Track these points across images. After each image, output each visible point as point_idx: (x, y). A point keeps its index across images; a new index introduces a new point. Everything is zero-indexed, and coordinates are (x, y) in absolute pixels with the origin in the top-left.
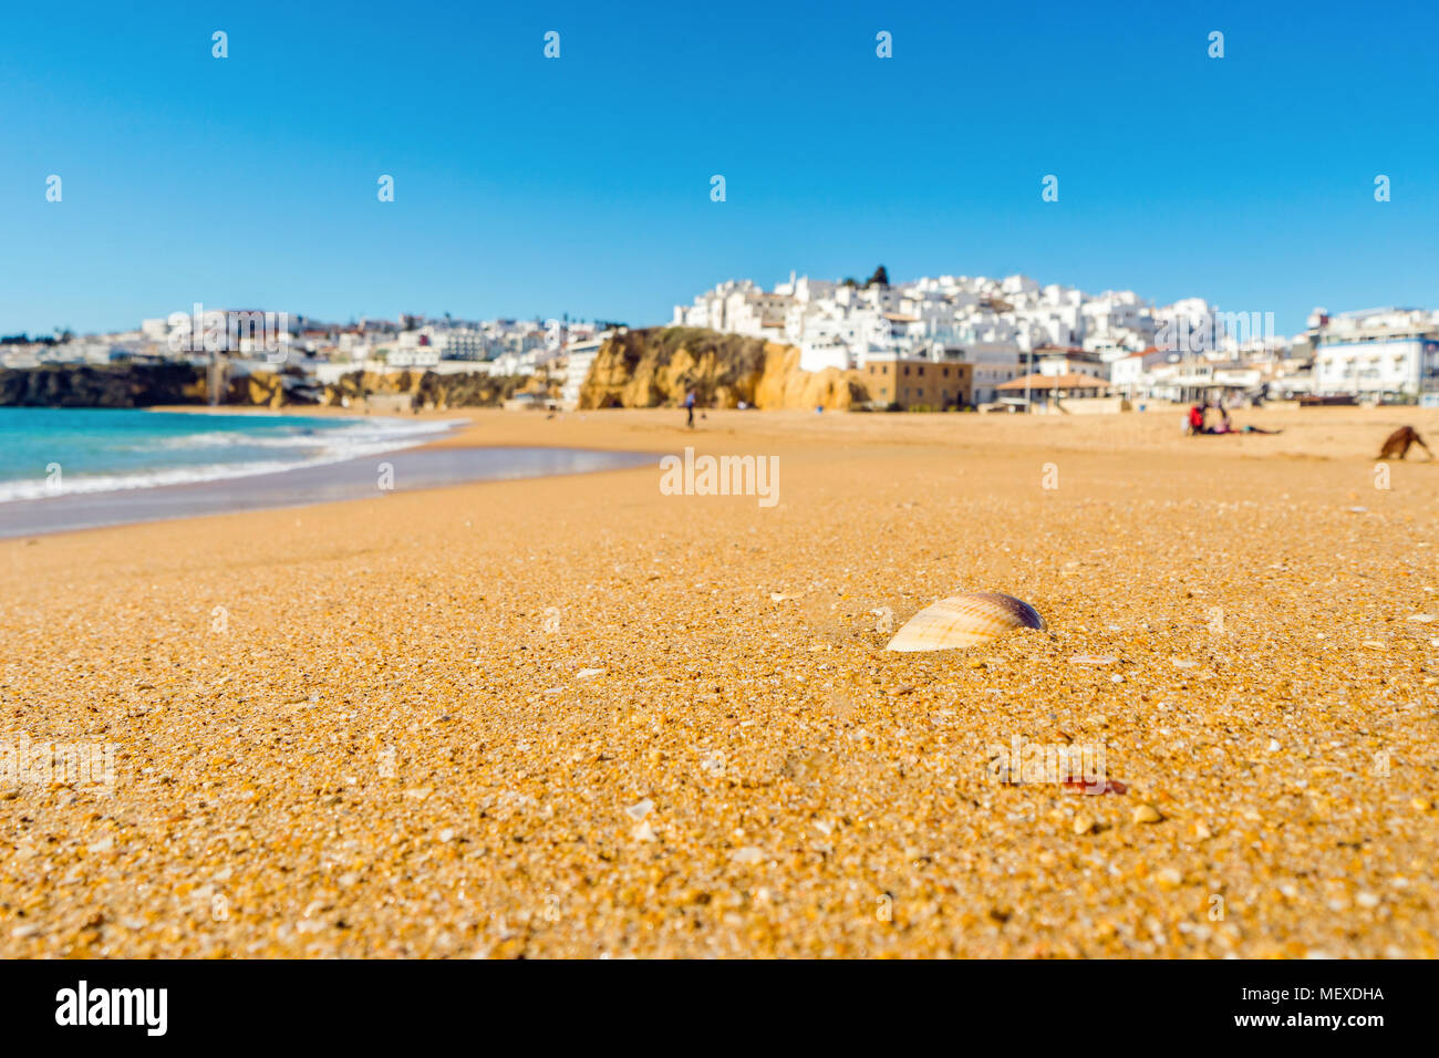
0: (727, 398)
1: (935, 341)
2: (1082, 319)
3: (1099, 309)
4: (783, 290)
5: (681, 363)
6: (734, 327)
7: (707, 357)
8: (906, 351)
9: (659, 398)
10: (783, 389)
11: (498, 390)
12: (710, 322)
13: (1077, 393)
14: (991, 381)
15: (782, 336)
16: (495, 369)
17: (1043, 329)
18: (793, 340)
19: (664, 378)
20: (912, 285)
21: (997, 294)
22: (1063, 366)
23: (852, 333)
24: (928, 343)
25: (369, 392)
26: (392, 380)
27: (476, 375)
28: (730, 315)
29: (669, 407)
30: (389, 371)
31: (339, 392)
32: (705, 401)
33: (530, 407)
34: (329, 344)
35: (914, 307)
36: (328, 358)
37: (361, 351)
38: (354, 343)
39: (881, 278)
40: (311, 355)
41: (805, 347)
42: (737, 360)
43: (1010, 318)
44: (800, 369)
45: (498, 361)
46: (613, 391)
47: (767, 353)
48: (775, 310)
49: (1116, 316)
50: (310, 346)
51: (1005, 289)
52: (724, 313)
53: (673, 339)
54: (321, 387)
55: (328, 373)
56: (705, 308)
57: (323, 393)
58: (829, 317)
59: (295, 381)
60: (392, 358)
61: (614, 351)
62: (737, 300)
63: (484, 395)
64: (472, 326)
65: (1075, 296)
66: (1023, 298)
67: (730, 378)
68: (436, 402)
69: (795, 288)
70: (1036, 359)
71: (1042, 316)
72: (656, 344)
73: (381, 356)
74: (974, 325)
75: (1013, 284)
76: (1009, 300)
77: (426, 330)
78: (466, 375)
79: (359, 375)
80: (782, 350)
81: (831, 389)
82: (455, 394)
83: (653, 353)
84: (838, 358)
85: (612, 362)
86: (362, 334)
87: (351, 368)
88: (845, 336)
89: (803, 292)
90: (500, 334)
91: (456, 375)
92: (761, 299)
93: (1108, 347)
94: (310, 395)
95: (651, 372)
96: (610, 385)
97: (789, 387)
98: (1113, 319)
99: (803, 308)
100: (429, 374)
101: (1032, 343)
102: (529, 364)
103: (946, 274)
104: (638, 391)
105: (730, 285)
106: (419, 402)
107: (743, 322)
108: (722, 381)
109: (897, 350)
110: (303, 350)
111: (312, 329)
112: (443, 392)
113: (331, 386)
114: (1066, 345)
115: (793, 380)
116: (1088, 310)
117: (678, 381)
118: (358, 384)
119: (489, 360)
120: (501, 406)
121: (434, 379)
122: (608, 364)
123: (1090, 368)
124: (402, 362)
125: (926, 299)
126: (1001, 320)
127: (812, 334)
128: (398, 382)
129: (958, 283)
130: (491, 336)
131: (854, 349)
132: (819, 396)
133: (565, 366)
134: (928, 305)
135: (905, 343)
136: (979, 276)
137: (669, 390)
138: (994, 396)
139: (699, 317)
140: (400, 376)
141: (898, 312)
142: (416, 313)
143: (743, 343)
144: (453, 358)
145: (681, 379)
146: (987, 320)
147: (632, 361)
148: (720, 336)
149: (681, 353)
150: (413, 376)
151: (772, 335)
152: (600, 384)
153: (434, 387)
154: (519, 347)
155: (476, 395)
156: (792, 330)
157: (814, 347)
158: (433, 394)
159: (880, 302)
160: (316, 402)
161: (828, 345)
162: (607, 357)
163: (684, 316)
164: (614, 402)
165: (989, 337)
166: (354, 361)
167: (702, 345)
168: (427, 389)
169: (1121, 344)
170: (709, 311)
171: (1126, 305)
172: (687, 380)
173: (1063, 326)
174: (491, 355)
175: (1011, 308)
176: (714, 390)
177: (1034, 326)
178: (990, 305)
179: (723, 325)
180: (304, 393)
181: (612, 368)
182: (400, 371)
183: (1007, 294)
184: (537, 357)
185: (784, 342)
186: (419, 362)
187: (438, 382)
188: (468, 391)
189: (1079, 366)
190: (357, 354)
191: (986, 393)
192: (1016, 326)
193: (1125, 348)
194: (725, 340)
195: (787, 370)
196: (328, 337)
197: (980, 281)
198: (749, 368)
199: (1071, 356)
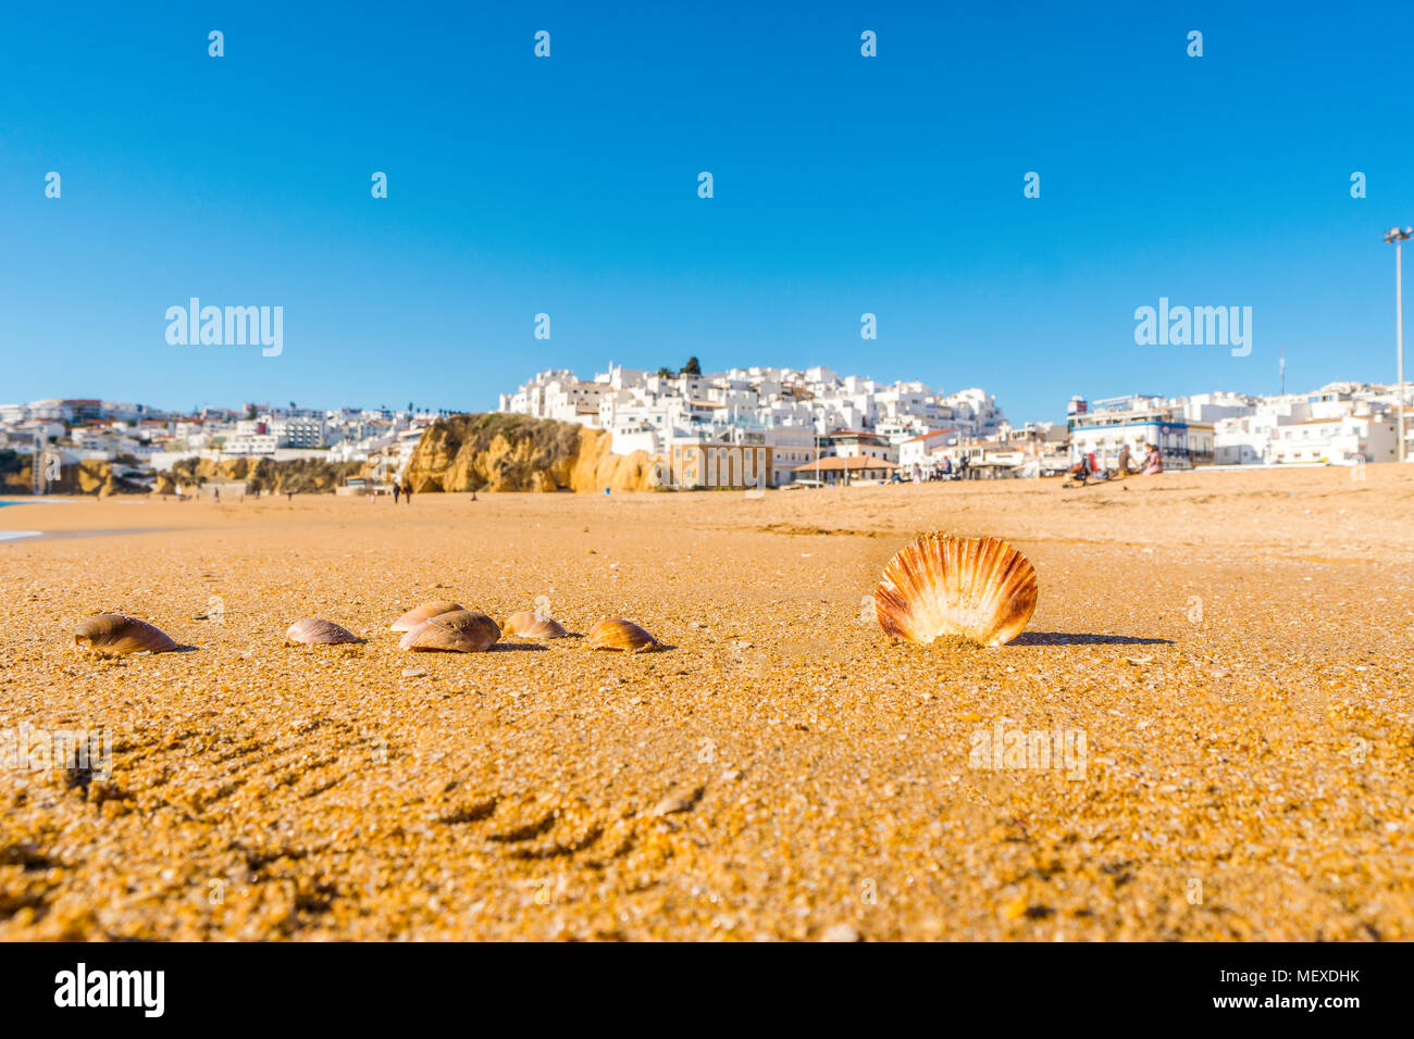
0: (542, 482)
1: (737, 426)
2: (874, 406)
3: (889, 397)
4: (601, 379)
5: (499, 448)
6: (551, 412)
7: (524, 443)
8: (710, 435)
9: (477, 482)
10: (596, 472)
11: (332, 476)
12: (530, 409)
13: (868, 473)
14: (789, 463)
15: (595, 422)
16: (331, 456)
17: (838, 415)
18: (606, 426)
19: (483, 463)
20: (722, 375)
21: (799, 383)
22: (855, 449)
23: (659, 419)
24: (730, 428)
25: (204, 480)
26: (228, 468)
27: (314, 461)
28: (548, 402)
29: (486, 491)
30: (224, 458)
31: (172, 479)
32: (521, 484)
33: (362, 493)
34: (166, 432)
35: (720, 395)
36: (163, 446)
37: (196, 440)
38: (190, 432)
39: (693, 369)
40: (145, 443)
41: (615, 432)
42: (552, 444)
43: (808, 404)
44: (611, 453)
45: (334, 449)
46: (434, 476)
47: (581, 438)
48: (590, 398)
49: (903, 404)
50: (146, 434)
51: (807, 379)
52: (542, 401)
53: (492, 426)
54: (154, 474)
55: (162, 461)
56: (524, 396)
57: (155, 482)
58: (640, 404)
59: (128, 469)
60: (228, 446)
61: (436, 438)
62: (553, 388)
63: (319, 482)
64: (316, 415)
65: (870, 385)
66: (823, 386)
67: (546, 462)
68: (272, 490)
69: (611, 377)
70: (831, 442)
71: (838, 403)
72: (475, 431)
73: (216, 444)
74: (774, 411)
75: (814, 374)
76: (810, 389)
77: (263, 419)
78: (303, 461)
79: (193, 464)
80: (594, 436)
81: (640, 472)
82: (291, 481)
83: (473, 439)
84: (645, 442)
85: (434, 447)
86: (200, 423)
87: (186, 456)
88: (652, 421)
89: (617, 383)
90: (342, 422)
91: (294, 462)
92: (577, 388)
93: (897, 431)
94: (143, 483)
95: (470, 458)
96: (432, 470)
97: (600, 472)
98: (900, 405)
99: (615, 395)
100: (267, 461)
101: (827, 427)
102: (363, 451)
103: (754, 366)
104: (457, 476)
105: (548, 374)
106: (255, 488)
107: (560, 409)
108: (538, 466)
109: (702, 435)
110: (137, 438)
111: (152, 418)
112: (279, 479)
113: (163, 473)
114: (858, 429)
115: (605, 464)
116: (878, 398)
117: (495, 467)
118: (192, 472)
119: (327, 448)
120: (334, 492)
121: (271, 466)
122: (430, 449)
123: (879, 451)
124: (239, 450)
125: (732, 387)
126: (799, 407)
127: (622, 420)
128: (233, 470)
129: (764, 374)
130: (332, 424)
131: (660, 434)
132: (629, 479)
133: (398, 453)
134: (732, 393)
135: (709, 428)
136: (784, 367)
137: (487, 474)
138: (793, 476)
139: (521, 404)
140: (235, 463)
141: (706, 400)
142: (259, 403)
143: (558, 428)
144: (290, 446)
145: (500, 463)
146: (787, 406)
147: (453, 447)
148: (537, 422)
149: (499, 438)
150: (249, 463)
151: (586, 421)
152: (422, 470)
153: (270, 474)
154: (358, 435)
155: (312, 481)
156: (605, 416)
157: (623, 432)
158: (269, 481)
159: (687, 391)
160: (148, 490)
161: (637, 430)
162: (429, 442)
163: (508, 403)
164: (436, 487)
165: (787, 423)
166: (190, 449)
167: (519, 430)
168: (264, 476)
169: (908, 429)
170: (529, 398)
171: (915, 393)
172: (504, 465)
173: (856, 412)
174: (329, 443)
175: (812, 396)
176: (530, 475)
177: (830, 412)
178: (790, 394)
179: (541, 412)
180: (135, 481)
181: (433, 454)
182: (236, 458)
183: (808, 384)
184: (371, 443)
185: (597, 427)
186: (255, 450)
187: (275, 468)
188: (304, 478)
189: (870, 449)
190: (195, 443)
191: (785, 475)
192: (814, 413)
193: (911, 432)
194: (541, 426)
195: (599, 455)
196: (166, 427)
197: (785, 372)
198: (564, 453)
199: (862, 439)
